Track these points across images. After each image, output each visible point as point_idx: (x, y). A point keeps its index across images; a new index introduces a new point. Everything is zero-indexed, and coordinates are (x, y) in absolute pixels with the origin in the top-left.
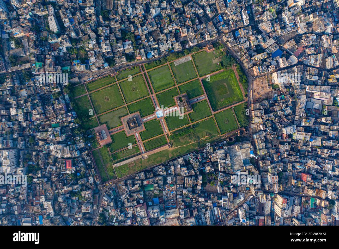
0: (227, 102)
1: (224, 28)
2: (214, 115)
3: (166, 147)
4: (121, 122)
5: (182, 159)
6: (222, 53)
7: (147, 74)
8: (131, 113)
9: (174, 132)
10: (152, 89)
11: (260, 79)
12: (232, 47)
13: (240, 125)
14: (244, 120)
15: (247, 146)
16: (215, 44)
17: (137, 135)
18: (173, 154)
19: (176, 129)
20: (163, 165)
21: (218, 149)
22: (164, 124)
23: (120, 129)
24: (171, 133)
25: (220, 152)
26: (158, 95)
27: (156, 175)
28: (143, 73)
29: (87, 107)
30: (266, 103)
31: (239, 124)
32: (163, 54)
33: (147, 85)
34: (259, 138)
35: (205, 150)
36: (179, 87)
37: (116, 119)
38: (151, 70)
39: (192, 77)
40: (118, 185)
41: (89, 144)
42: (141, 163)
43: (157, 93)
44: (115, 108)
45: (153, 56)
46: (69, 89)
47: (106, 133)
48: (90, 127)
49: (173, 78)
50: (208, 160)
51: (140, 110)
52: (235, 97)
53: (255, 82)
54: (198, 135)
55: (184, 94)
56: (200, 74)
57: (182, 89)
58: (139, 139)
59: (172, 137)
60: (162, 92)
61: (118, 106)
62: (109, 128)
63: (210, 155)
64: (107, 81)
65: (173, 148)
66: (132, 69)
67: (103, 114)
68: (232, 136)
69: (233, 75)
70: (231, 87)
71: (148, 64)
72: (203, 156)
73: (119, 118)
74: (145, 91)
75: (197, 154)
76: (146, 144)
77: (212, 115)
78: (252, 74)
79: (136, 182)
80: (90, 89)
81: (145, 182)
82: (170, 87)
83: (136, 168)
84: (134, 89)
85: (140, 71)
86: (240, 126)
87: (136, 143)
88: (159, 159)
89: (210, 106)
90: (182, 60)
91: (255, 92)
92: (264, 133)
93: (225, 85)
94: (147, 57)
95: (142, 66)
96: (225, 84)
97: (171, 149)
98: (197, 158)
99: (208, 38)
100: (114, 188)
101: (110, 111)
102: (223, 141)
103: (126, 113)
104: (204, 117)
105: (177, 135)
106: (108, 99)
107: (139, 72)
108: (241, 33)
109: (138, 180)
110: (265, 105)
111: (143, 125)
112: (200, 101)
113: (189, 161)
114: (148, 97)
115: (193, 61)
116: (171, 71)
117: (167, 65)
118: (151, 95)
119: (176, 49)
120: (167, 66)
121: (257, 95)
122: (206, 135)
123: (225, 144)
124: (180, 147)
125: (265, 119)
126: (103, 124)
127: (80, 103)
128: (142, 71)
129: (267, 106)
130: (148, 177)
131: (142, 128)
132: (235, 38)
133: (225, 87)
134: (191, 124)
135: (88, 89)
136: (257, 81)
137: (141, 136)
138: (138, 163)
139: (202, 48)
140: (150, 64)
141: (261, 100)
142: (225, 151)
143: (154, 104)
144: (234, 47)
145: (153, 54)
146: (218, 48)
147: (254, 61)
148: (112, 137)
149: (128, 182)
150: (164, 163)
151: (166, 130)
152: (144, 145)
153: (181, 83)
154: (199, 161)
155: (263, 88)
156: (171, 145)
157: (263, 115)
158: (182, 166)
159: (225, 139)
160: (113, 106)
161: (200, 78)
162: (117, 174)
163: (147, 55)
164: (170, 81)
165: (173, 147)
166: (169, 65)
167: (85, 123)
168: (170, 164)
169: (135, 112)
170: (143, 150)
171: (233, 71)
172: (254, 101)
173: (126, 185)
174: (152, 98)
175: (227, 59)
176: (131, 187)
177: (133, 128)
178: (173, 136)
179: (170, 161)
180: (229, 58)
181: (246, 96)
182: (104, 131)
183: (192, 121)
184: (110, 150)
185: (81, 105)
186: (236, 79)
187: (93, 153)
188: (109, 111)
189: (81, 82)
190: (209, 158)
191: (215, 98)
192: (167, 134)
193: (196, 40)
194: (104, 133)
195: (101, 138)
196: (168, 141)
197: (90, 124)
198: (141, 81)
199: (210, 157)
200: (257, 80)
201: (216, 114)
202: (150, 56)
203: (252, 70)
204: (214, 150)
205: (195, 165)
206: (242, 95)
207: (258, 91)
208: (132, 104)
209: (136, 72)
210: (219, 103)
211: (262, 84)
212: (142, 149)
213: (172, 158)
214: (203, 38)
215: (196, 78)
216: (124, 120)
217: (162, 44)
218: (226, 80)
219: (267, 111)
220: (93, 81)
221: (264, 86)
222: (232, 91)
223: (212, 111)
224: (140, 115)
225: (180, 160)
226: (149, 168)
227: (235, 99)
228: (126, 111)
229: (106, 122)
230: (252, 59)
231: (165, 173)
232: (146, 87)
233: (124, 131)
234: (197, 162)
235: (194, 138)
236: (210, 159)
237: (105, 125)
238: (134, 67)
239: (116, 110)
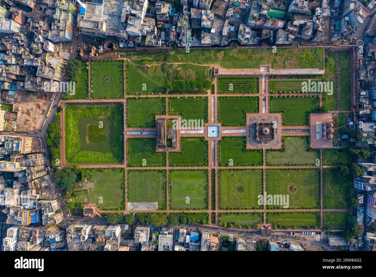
0: (96, 111)
1: (53, 236)
2: (123, 97)
3: (223, 72)
4: (283, 141)
5: (203, 42)
6: (73, 195)
7: (210, 206)
8: (260, 151)
9: (200, 92)
10: (210, 179)
11: (27, 129)
12: (53, 199)
13: (87, 66)
14: (76, 69)
15: (86, 24)
16: (79, 215)
17: (263, 110)
18: (215, 55)
19: (195, 96)
20: (238, 43)
21: (137, 36)
22: (213, 112)
23: (290, 130)
24: (207, 93)
25: (134, 29)
26: (205, 165)
27: (257, 31)
28: (217, 211)
29: (332, 188)
30: (28, 85)
31: (88, 68)
32: (172, 230)
33: (216, 188)
34: (61, 30)
35: (160, 42)
36: (165, 166)
37: (290, 150)
38: (201, 211)
39: (137, 173)
40: (327, 37)
41: (351, 123)
42: (275, 59)
43: (204, 168)
44: (285, 169)
45: (188, 234)
46: (351, 231)
47: (316, 132)
48: (338, 153)
49: (170, 183)
50: (160, 26)
51: (244, 150)
52: (80, 114)
53: (38, 126)
54: (161, 73)
55: (161, 150)
56: (122, 174)
57: (161, 159)
58: (263, 102)
59: (207, 85)
60: (196, 168)
61: (279, 171)
62: (307, 139)
63: (153, 31)
64: (280, 220)
65: (212, 66)
66: (233, 224)
67: (308, 167)
68: (107, 51)
69: (69, 151)
70: (79, 133)
71: (201, 223)
72: (167, 35)
73: (284, 150)
74: (223, 177)
75: (175, 42)
76: (255, 89)
77: (128, 99)
78: (36, 143)
79: (295, 29)
80: (314, 216)
81: (280, 24)
82: (181, 170)
83: (286, 54)
84: (241, 189)
85: (220, 215)
86: (88, 63)
87: (271, 98)
88: (242, 56)
89: (125, 115)
90: (142, 208)
91: (44, 111)
92: (50, 35)
93: (89, 139)
94: (200, 236)
95: (213, 222)
96: (88, 142)
97: (216, 66)
98: (178, 35)
99: (87, 229)
100: (336, 35)
101: (294, 167)
102: (124, 47)
103: (270, 154)
104: (141, 100)
105: (197, 86)
106: (291, 188)
107: (222, 215)
108: (26, 219)
109: (292, 32)
110: (31, 81)
111: (248, 123)
112: (139, 129)
113: (192, 36)
114: (222, 168)
115: (126, 199)
116: (168, 197)
117: (170, 208)
118: (217, 168)
119: (145, 232)
120: (172, 207)
121: (41, 104)
122: (148, 68)
123: (122, 41)
124: (199, 63)
125: (40, 58)
126: (314, 150)
127: (341, 200)
128: (217, 215)
129: (29, 80)
130: (272, 32)
131: (250, 119)
132: (41, 213)
133: (89, 136)
134: (167, 96)
135: (318, 218)
136: (34, 128)
137: (258, 106)
138: (280, 63)
139: (104, 215)
140: (199, 221)
141: (39, 94)
142: (125, 28)
143: (216, 150)
144: (49, 197)
145: (188, 237)
146: (76, 205)
147: (24, 163)
148: (307, 123)
149: (310, 34)
150: (236, 47)
151: (213, 101)
152: (258, 89)
153: (159, 171)
154: (176, 29)
155: (28, 113)
156: (213, 73)
157: (42, 66)
158: (209, 30)
159: (120, 50)
160: (287, 174)
161: (124, 166)
162: (323, 56)
163: (198, 239)
164: (175, 179)
165: (211, 68)
166: (168, 207)
167: (345, 162)
168: (227, 41)
169: (254, 150)
170: (263, 81)
171: (67, 159)
172: (50, 96)
173: (315, 32)
174: (216, 163)
175: (66, 183)
176: (309, 24)
177: (266, 125)
178: (204, 86)
179: (225, 46)
180: (63, 183)
181: (59, 110)
182: (318, 137)
183: (163, 100)
184: (319, 102)
185: (340, 196)
186: (67, 144)
187: (350, 105)
188: (297, 167)
189: (326, 233)
190: (158, 28)
191: (112, 124)
192: (213, 93)
193: (107, 234)
194: (318, 133)
195: (327, 127)
196: (215, 82)
197: (335, 158)
198: (224, 197)
199: (154, 28)
200: (32, 129)
201: (120, 98)
202: (194, 234)
203: (34, 148)
204: (144, 37)
205: (186, 23)
206: (67, 113)
207: (38, 110)
208: (253, 165)
209: (227, 217)
210: (109, 114)
211: (27, 120)
212: (263, 84)
213: (219, 51)
214: (94, 233)
215: (131, 168)
216: (275, 144)
217: (166, 247)
218: (84, 147)
219: (33, 71)
220: (305, 227)
221: (25, 115)
222: (80, 127)
223: (125, 105)
224: (248, 142)
225: (207, 40)
226: (265, 47)
227: (80, 111)
228: (268, 158)
229: (308, 150)
230: (24, 168)
231: (241, 27)
232: (219, 185)
233: (283, 124)
234: (180, 28)
235: (171, 71)
236: (156, 24)
237: (313, 145)
238: (228, 226)
239: (285, 165)
